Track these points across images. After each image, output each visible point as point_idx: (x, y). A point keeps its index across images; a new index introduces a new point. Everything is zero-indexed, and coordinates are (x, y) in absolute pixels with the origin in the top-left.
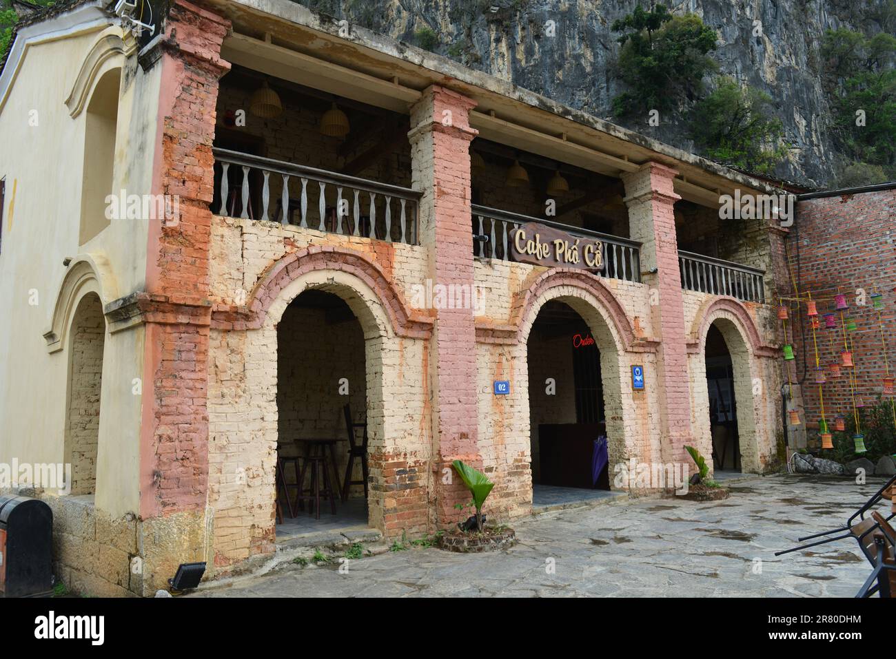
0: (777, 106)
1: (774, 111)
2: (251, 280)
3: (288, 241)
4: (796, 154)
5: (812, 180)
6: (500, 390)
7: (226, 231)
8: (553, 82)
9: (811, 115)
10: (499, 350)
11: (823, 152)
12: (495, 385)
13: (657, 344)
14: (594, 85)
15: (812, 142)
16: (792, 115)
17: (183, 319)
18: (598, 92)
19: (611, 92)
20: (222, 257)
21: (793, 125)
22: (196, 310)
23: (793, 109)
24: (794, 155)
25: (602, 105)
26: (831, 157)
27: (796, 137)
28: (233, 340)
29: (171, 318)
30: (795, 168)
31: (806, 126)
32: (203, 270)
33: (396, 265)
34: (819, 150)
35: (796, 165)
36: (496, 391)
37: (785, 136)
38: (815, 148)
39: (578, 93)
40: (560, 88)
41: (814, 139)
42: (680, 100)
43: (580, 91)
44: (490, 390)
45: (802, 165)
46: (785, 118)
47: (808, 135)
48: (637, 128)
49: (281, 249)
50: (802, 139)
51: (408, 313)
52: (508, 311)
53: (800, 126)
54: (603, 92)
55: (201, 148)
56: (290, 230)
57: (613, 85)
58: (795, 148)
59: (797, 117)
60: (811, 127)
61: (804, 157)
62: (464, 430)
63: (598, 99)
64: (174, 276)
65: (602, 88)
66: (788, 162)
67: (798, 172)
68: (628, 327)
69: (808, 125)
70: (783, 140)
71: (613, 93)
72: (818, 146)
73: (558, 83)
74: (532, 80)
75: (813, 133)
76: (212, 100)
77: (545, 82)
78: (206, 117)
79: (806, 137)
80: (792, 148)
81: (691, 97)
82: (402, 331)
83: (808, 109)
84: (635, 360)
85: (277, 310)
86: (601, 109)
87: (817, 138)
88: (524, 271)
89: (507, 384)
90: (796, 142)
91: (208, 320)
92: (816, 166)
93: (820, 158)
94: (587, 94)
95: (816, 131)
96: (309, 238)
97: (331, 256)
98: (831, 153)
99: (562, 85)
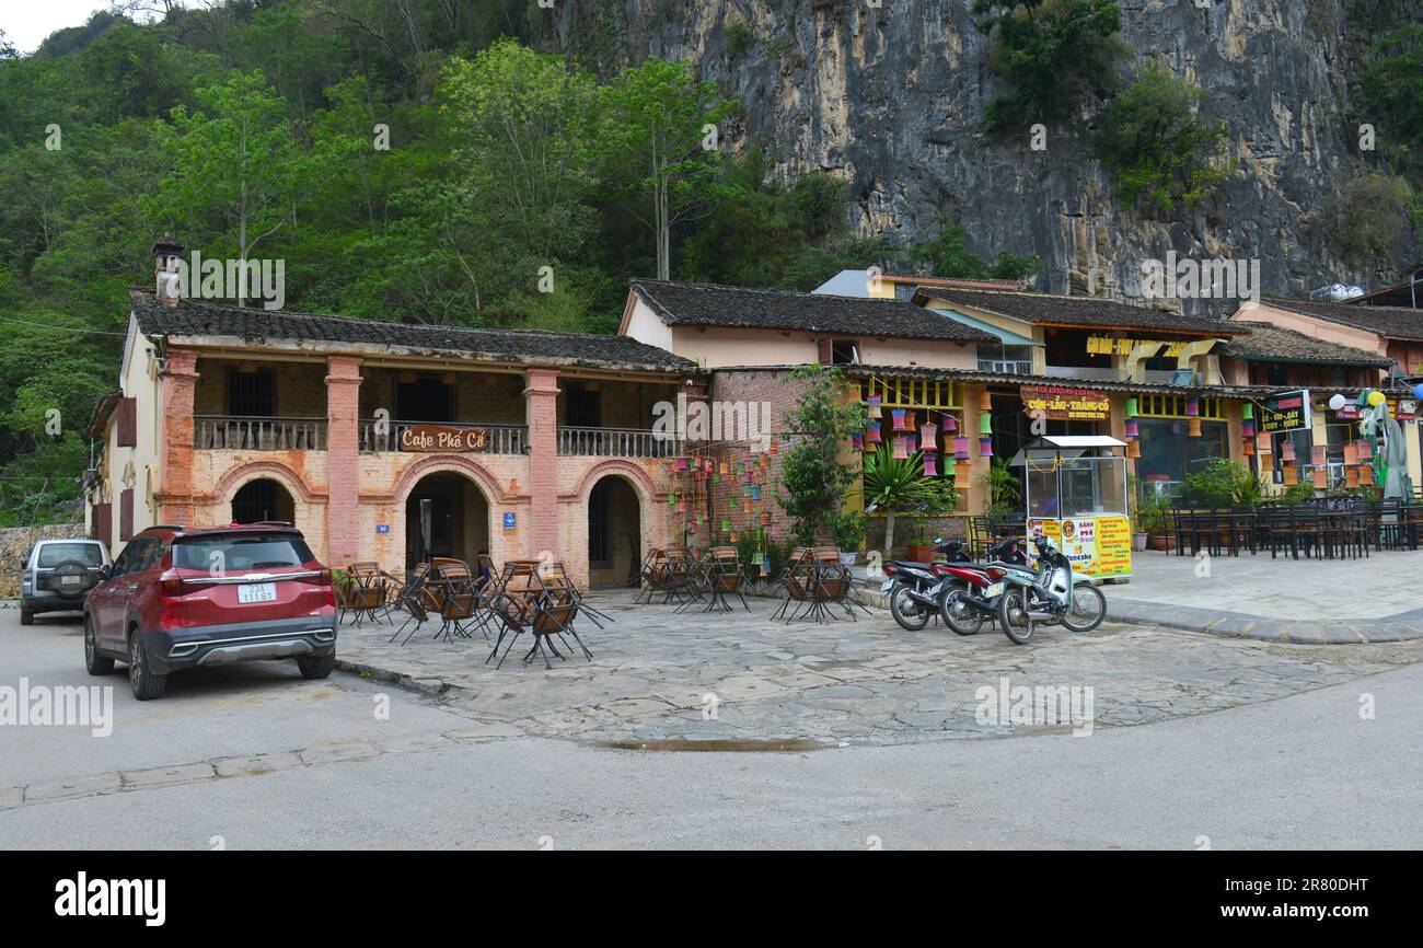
0: (1242, 95)
1: (1235, 103)
2: (216, 479)
3: (236, 458)
4: (1269, 165)
5: (1295, 204)
6: (382, 530)
7: (202, 457)
8: (903, 87)
9: (1301, 102)
10: (382, 507)
11: (1319, 157)
12: (378, 529)
13: (529, 498)
14: (961, 87)
15: (1300, 146)
16: (1268, 106)
17: (179, 502)
18: (966, 98)
19: (984, 95)
20: (201, 470)
21: (1268, 122)
22: (184, 498)
23: (1270, 97)
24: (1266, 169)
25: (972, 114)
26: (1335, 165)
27: (1271, 139)
28: (207, 509)
29: (173, 502)
30: (1265, 188)
31: (1291, 122)
32: (189, 478)
33: (305, 463)
34: (1312, 157)
35: (1268, 182)
36: (378, 530)
37: (1252, 140)
38: (1306, 154)
39: (939, 100)
40: (912, 95)
41: (1305, 140)
42: (1084, 100)
43: (941, 96)
44: (374, 530)
45: (1279, 182)
46: (1254, 112)
47: (1295, 134)
48: (1019, 146)
49: (233, 462)
50: (1281, 142)
51: (310, 490)
52: (391, 483)
53: (1281, 122)
54: (974, 97)
55: (186, 419)
56: (238, 452)
57: (988, 86)
58: (1268, 157)
59: (1276, 108)
60: (1300, 122)
61: (1284, 168)
62: (347, 553)
63: (966, 107)
64: (175, 482)
65: (972, 91)
66: (1254, 178)
67: (1269, 194)
68: (499, 488)
69: (1296, 119)
70: (1249, 147)
71: (987, 97)
72: (1311, 149)
73: (911, 89)
74: (874, 87)
75: (1304, 131)
76: (192, 393)
77: (892, 89)
78: (189, 403)
79: (1291, 137)
80: (1263, 157)
81: (1101, 94)
82: (308, 500)
83: (1297, 94)
84: (509, 509)
85: (231, 494)
86: (970, 121)
87: (1310, 135)
88: (405, 458)
89: (388, 527)
90: (1270, 147)
91: (192, 501)
92: (1301, 181)
93: (1314, 167)
94: (952, 100)
95: (1309, 127)
96: (249, 455)
97: (261, 464)
98: (1336, 158)
99: (916, 90)
